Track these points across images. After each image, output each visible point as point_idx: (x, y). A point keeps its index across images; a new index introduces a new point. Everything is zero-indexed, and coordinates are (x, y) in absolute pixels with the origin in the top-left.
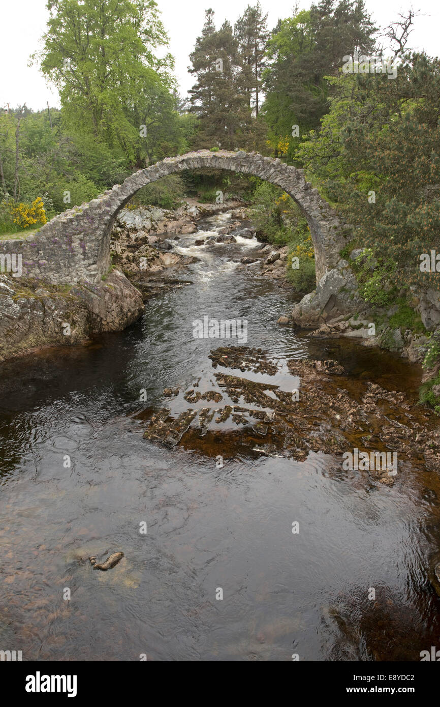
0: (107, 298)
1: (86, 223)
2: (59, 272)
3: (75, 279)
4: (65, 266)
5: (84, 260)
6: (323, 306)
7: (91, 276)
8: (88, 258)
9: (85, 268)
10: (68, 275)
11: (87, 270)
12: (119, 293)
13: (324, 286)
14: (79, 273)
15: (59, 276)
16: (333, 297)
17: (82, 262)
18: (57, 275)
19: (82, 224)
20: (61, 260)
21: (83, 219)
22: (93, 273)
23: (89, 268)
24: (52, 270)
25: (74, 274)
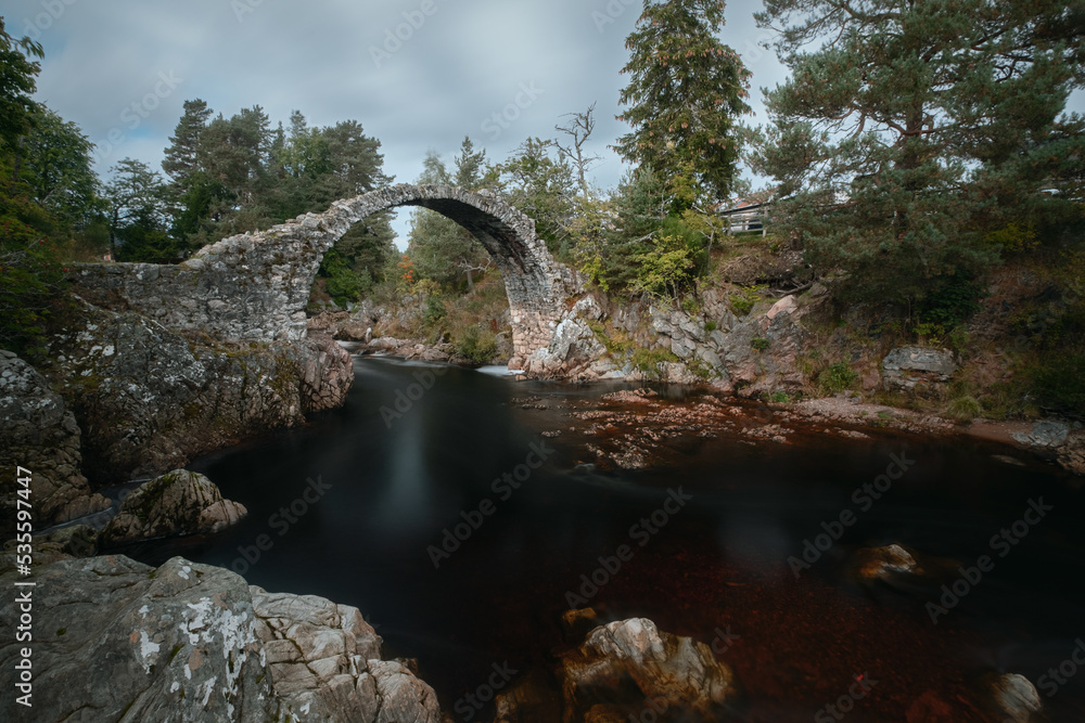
0: (322, 360)
1: (296, 249)
2: (243, 321)
3: (271, 333)
4: (255, 311)
5: (288, 303)
6: (564, 355)
7: (296, 328)
8: (296, 301)
9: (289, 315)
10: (258, 327)
11: (292, 319)
12: (336, 355)
13: (562, 336)
14: (278, 323)
15: (244, 328)
16: (572, 347)
17: (285, 306)
18: (240, 326)
19: (291, 249)
20: (250, 301)
21: (292, 242)
22: (301, 323)
23: (294, 316)
24: (231, 317)
25: (269, 325)
